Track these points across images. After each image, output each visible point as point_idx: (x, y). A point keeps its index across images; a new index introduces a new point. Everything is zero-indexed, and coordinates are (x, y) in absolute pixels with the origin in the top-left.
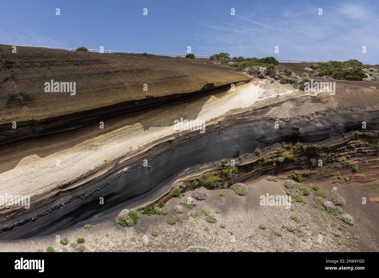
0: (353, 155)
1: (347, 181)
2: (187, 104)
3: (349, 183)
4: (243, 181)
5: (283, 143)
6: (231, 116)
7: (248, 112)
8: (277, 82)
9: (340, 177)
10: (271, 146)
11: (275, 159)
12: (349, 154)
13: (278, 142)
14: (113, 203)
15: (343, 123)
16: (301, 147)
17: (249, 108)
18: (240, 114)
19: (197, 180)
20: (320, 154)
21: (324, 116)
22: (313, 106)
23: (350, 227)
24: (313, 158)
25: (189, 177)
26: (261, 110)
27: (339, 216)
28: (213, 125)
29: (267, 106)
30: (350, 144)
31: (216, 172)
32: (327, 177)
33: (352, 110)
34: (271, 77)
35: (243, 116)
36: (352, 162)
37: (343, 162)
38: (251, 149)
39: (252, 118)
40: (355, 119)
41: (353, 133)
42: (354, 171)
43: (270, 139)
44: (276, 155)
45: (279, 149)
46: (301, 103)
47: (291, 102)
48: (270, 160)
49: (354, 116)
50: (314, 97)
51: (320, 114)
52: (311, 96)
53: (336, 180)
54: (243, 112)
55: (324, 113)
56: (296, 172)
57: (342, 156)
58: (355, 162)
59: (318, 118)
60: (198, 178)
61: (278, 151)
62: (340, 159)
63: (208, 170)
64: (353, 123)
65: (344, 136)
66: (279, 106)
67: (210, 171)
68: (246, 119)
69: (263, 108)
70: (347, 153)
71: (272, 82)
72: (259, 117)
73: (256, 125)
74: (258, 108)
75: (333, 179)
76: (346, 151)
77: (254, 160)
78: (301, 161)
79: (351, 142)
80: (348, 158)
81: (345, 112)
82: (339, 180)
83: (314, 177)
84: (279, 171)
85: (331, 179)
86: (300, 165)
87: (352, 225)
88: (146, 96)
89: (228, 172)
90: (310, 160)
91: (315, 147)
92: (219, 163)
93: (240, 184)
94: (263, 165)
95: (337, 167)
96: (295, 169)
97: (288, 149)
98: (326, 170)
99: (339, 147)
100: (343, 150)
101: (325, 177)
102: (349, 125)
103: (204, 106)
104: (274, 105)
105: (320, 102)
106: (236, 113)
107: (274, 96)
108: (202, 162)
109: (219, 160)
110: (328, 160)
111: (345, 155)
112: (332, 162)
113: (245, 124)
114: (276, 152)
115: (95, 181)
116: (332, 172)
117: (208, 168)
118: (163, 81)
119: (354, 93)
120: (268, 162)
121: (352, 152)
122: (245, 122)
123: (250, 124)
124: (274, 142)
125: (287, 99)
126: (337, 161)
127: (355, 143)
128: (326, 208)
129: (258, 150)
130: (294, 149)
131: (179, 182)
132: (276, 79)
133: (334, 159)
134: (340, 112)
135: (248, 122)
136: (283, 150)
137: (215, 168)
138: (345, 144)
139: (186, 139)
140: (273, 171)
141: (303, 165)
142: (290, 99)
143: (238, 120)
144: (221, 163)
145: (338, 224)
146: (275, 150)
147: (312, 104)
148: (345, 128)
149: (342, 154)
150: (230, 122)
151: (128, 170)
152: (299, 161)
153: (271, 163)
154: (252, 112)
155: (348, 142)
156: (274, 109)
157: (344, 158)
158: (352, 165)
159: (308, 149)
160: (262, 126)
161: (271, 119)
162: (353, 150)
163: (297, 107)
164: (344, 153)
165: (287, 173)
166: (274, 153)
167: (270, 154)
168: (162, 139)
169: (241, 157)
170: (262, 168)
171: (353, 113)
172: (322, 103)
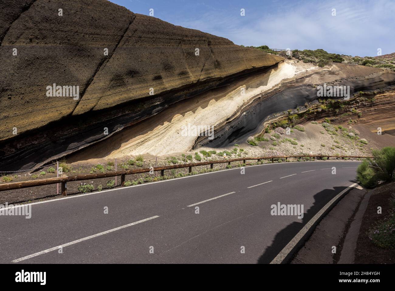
0: (358, 107)
1: (356, 123)
2: (264, 74)
3: (357, 124)
4: (300, 123)
5: (320, 100)
6: (284, 83)
7: (293, 81)
8: (301, 62)
9: (352, 120)
10: (313, 102)
11: (316, 110)
12: (356, 106)
13: (316, 99)
14: (242, 133)
15: (353, 87)
16: (331, 102)
17: (293, 78)
18: (289, 82)
19: (276, 123)
20: (341, 106)
21: (341, 82)
22: (331, 77)
23: (366, 145)
24: (337, 109)
25: (271, 121)
26: (300, 80)
27: (358, 140)
28: (277, 89)
29: (303, 77)
30: (357, 100)
31: (285, 118)
32: (344, 121)
33: (356, 79)
34: (296, 58)
35: (291, 84)
36: (358, 111)
37: (353, 111)
38: (302, 104)
39: (296, 85)
40: (360, 84)
41: (359, 93)
42: (359, 117)
43: (312, 97)
44: (316, 107)
45: (317, 103)
46: (323, 75)
47: (316, 75)
48: (313, 111)
49: (359, 82)
50: (330, 71)
51: (338, 81)
52: (328, 71)
53: (350, 123)
54: (291, 81)
55: (340, 81)
56: (326, 118)
57: (352, 107)
58: (360, 111)
59: (338, 84)
60: (276, 121)
61: (317, 105)
62: (351, 110)
63: (281, 117)
64: (359, 86)
65: (354, 95)
66: (310, 77)
67: (282, 117)
68: (293, 85)
69: (301, 78)
70: (355, 106)
71: (298, 62)
72: (301, 84)
73: (301, 89)
74: (298, 78)
75: (348, 122)
76: (355, 105)
77: (304, 111)
78: (329, 111)
79: (357, 99)
80: (355, 109)
81: (352, 80)
82: (351, 123)
83: (337, 121)
84: (317, 118)
85: (347, 122)
86: (329, 114)
87: (367, 144)
88: (252, 67)
89: (293, 118)
90: (335, 111)
91: (339, 102)
92: (286, 112)
93: (299, 125)
94: (308, 114)
95: (350, 115)
96: (326, 117)
97: (323, 103)
98: (343, 117)
99: (351, 102)
100: (353, 104)
101: (343, 121)
102: (357, 88)
103: (270, 76)
104: (307, 77)
105: (335, 74)
106: (287, 82)
107: (304, 70)
108: (276, 111)
109: (286, 110)
110: (345, 110)
111: (354, 107)
112: (347, 112)
113: (294, 89)
114: (316, 105)
115: (237, 118)
116: (347, 118)
117: (280, 116)
118: (258, 57)
119: (354, 68)
120: (312, 112)
121: (358, 105)
122: (293, 87)
123: (297, 89)
124: (314, 99)
125: (313, 73)
126: (349, 111)
127: (360, 99)
128: (350, 137)
129: (306, 104)
130: (326, 103)
131: (266, 124)
132: (300, 60)
133: (348, 110)
134: (349, 80)
135: (295, 87)
136: (320, 105)
137: (285, 115)
138: (354, 100)
139: (266, 97)
140: (313, 118)
141: (331, 114)
142: (315, 72)
143: (289, 86)
144: (288, 112)
145: (359, 144)
146: (315, 104)
147: (330, 76)
148: (354, 89)
149: (352, 106)
150: (284, 88)
151: (246, 113)
152: (328, 112)
153: (313, 113)
154: (295, 81)
155: (356, 98)
156: (308, 79)
157: (353, 109)
158: (358, 113)
159: (335, 103)
160: (305, 90)
161: (309, 85)
162: (358, 104)
163: (322, 77)
164: (354, 106)
165: (321, 119)
166: (315, 106)
167: (313, 107)
168: (255, 96)
169: (298, 108)
170: (308, 116)
171: (358, 80)
172: (336, 74)
